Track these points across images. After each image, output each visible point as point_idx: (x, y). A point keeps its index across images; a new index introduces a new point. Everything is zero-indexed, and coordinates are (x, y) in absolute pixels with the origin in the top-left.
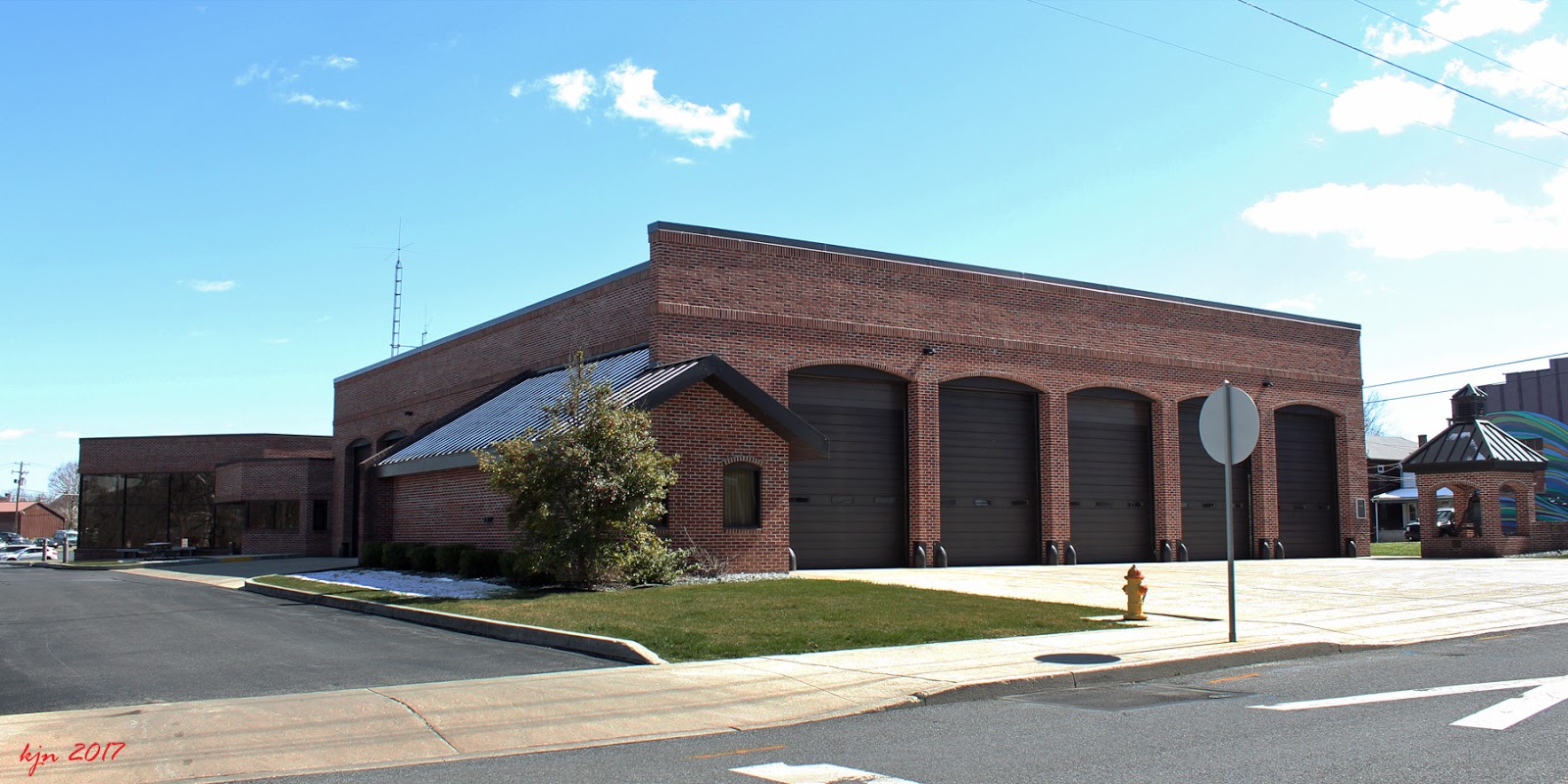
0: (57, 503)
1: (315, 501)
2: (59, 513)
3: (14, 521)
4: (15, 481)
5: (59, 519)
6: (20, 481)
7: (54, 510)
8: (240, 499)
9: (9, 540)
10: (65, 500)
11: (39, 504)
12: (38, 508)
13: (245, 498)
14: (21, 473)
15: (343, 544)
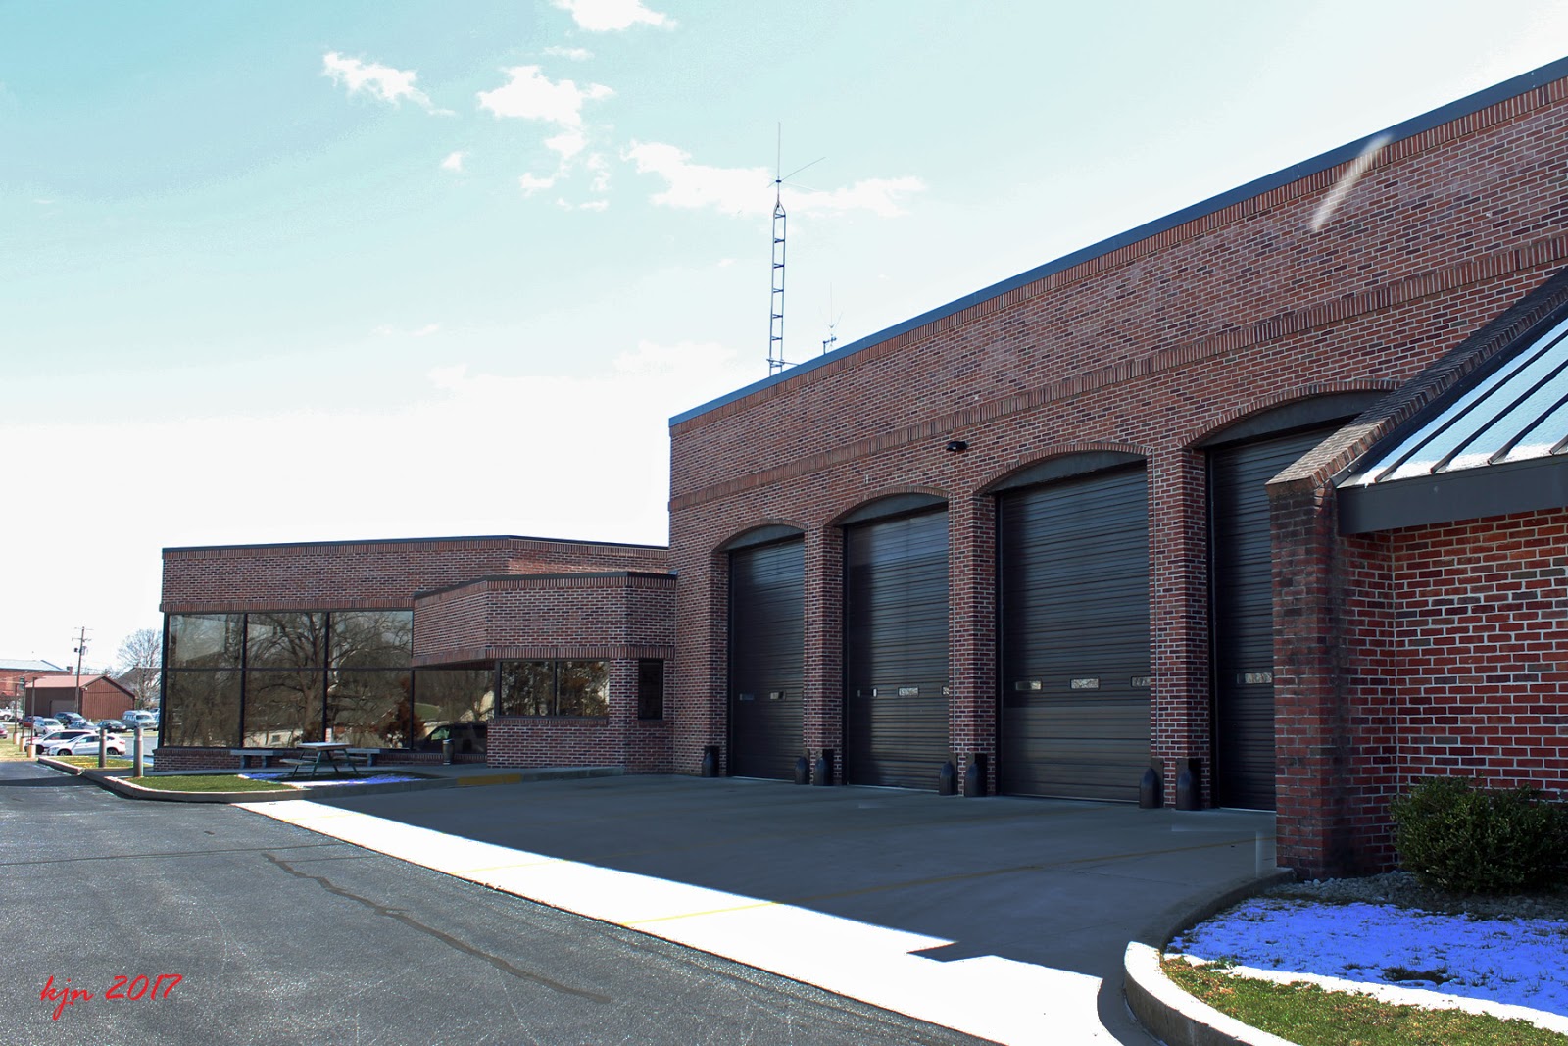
0: (127, 677)
1: (641, 660)
2: (129, 690)
3: (74, 699)
4: (76, 650)
5: (128, 697)
6: (81, 651)
7: (124, 686)
8: (482, 656)
9: (68, 721)
10: (139, 674)
11: (104, 678)
12: (104, 683)
13: (494, 654)
14: (83, 641)
15: (707, 749)
